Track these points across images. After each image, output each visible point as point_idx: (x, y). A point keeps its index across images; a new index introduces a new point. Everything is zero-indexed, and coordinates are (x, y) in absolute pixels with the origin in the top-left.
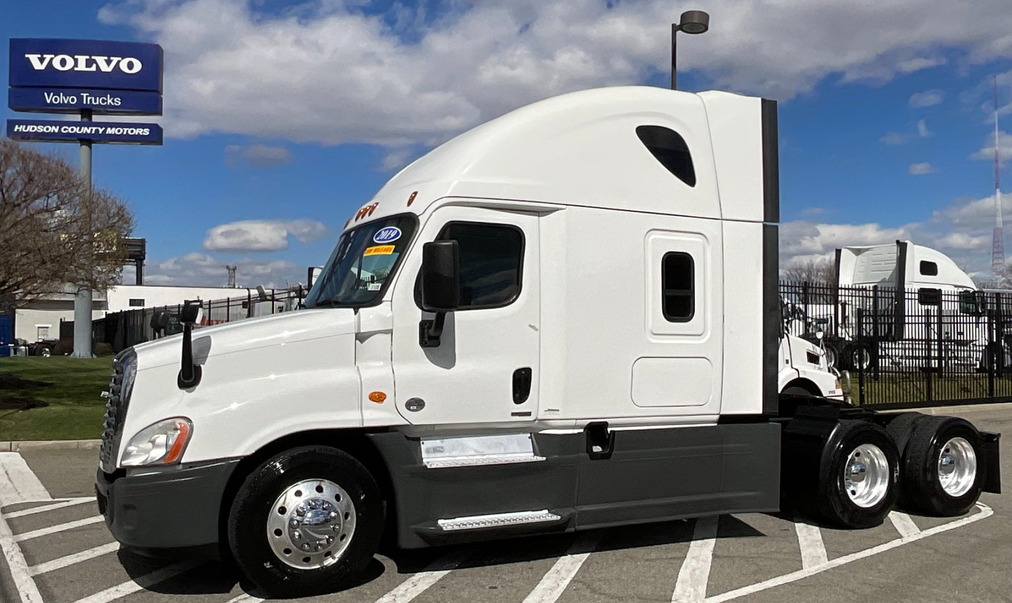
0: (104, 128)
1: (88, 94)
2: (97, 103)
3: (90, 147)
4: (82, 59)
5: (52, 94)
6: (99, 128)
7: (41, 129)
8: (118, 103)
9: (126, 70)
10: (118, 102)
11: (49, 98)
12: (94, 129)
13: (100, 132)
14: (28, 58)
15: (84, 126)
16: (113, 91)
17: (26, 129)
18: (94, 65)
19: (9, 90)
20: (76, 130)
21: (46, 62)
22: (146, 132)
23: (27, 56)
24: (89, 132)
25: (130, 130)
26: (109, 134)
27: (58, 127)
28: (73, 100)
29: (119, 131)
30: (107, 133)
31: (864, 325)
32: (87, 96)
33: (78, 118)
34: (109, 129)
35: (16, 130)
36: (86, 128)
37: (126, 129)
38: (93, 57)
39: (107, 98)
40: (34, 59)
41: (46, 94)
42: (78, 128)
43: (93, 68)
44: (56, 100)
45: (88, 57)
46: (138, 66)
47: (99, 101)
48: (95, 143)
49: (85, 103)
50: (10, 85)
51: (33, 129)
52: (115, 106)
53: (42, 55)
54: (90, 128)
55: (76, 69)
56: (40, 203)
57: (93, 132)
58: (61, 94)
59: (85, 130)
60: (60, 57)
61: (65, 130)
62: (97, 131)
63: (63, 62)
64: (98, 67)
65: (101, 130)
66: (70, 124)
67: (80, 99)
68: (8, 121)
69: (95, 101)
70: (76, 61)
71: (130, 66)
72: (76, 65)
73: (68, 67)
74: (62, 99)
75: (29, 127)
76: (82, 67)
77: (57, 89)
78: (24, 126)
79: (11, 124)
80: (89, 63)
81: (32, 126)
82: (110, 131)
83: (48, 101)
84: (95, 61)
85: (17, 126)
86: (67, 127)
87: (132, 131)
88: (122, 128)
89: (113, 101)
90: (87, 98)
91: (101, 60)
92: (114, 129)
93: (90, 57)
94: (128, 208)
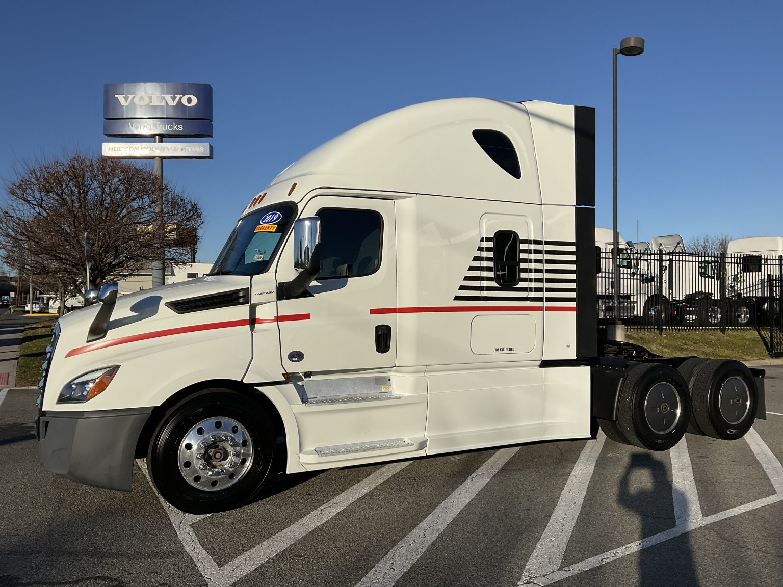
8: (180, 129)
9: (186, 104)
14: (117, 98)
16: (177, 120)
18: (164, 101)
21: (129, 100)
23: (116, 96)
31: (774, 288)
39: (173, 125)
40: (121, 98)
46: (195, 101)
47: (167, 128)
52: (178, 131)
56: (135, 204)
64: (166, 102)
70: (151, 98)
71: (189, 100)
72: (151, 101)
89: (177, 127)
91: (168, 97)
94: (200, 205)
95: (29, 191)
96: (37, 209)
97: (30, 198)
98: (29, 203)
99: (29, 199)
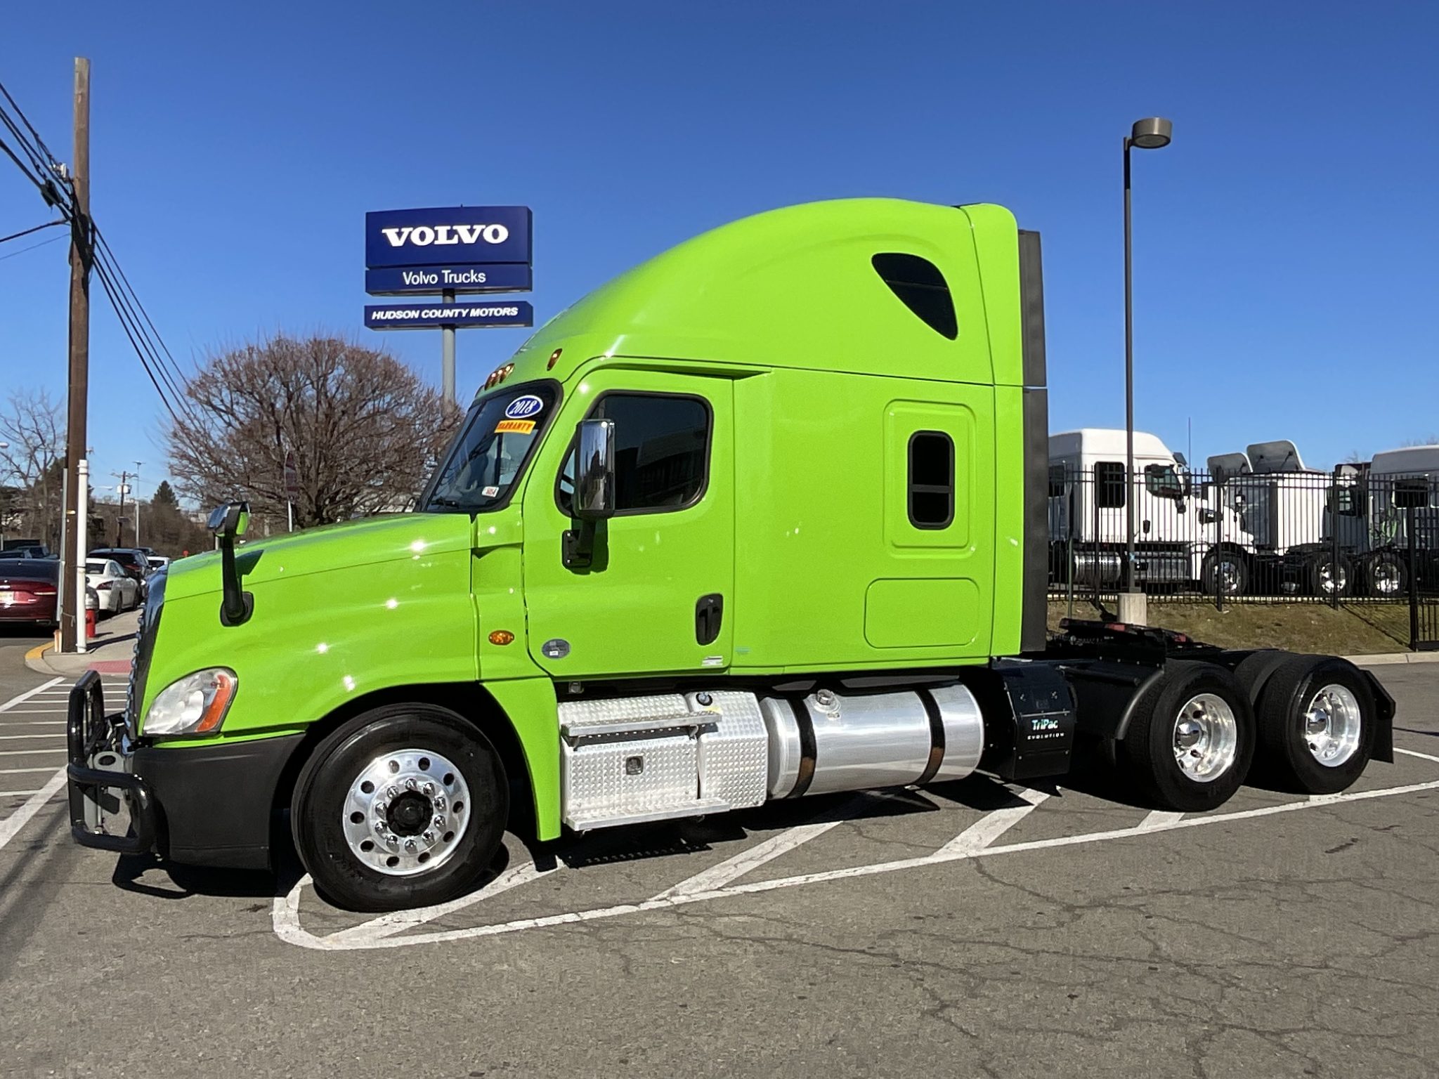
0: (467, 310)
1: (449, 271)
2: (460, 281)
3: (454, 331)
4: (443, 230)
5: (411, 273)
6: (463, 311)
7: (399, 315)
8: (482, 280)
9: (491, 240)
10: (482, 278)
11: (408, 277)
12: (457, 311)
13: (464, 315)
14: (385, 234)
15: (447, 308)
16: (478, 265)
17: (384, 315)
18: (456, 237)
19: (367, 271)
20: (438, 313)
21: (404, 237)
22: (514, 311)
23: (384, 231)
24: (451, 315)
25: (496, 310)
26: (473, 317)
27: (418, 312)
28: (433, 279)
29: (484, 312)
30: (471, 315)
32: (449, 274)
33: (438, 299)
34: (473, 311)
35: (373, 318)
36: (448, 311)
37: (491, 310)
38: (455, 228)
39: (470, 273)
40: (391, 234)
41: (404, 274)
42: (440, 311)
43: (455, 241)
44: (415, 280)
45: (449, 228)
46: (504, 234)
47: (462, 278)
48: (458, 327)
49: (446, 281)
50: (367, 266)
51: (392, 315)
52: (479, 283)
53: (400, 229)
54: (453, 311)
55: (436, 243)
57: (456, 315)
58: (421, 273)
59: (448, 313)
60: (419, 230)
61: (426, 314)
62: (460, 314)
63: (422, 236)
64: (460, 238)
65: (464, 313)
66: (431, 307)
67: (441, 277)
68: (366, 308)
69: (458, 279)
70: (436, 233)
71: (495, 234)
72: (436, 238)
73: (428, 241)
74: (422, 278)
75: (387, 313)
76: (443, 240)
77: (415, 267)
78: (383, 313)
79: (369, 310)
80: (451, 234)
81: (391, 312)
82: (475, 313)
83: (408, 283)
84: (456, 232)
85: (375, 313)
86: (427, 311)
87: (498, 312)
88: (488, 308)
89: (477, 277)
90: (449, 276)
91: (462, 230)
92: (478, 310)
93: (452, 227)
95: (214, 391)
96: (226, 417)
97: (216, 402)
98: (215, 408)
99: (214, 403)
